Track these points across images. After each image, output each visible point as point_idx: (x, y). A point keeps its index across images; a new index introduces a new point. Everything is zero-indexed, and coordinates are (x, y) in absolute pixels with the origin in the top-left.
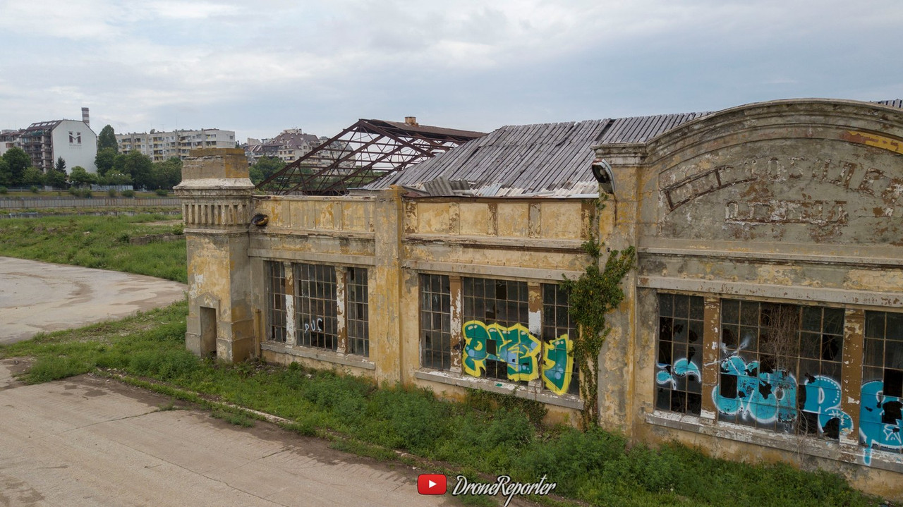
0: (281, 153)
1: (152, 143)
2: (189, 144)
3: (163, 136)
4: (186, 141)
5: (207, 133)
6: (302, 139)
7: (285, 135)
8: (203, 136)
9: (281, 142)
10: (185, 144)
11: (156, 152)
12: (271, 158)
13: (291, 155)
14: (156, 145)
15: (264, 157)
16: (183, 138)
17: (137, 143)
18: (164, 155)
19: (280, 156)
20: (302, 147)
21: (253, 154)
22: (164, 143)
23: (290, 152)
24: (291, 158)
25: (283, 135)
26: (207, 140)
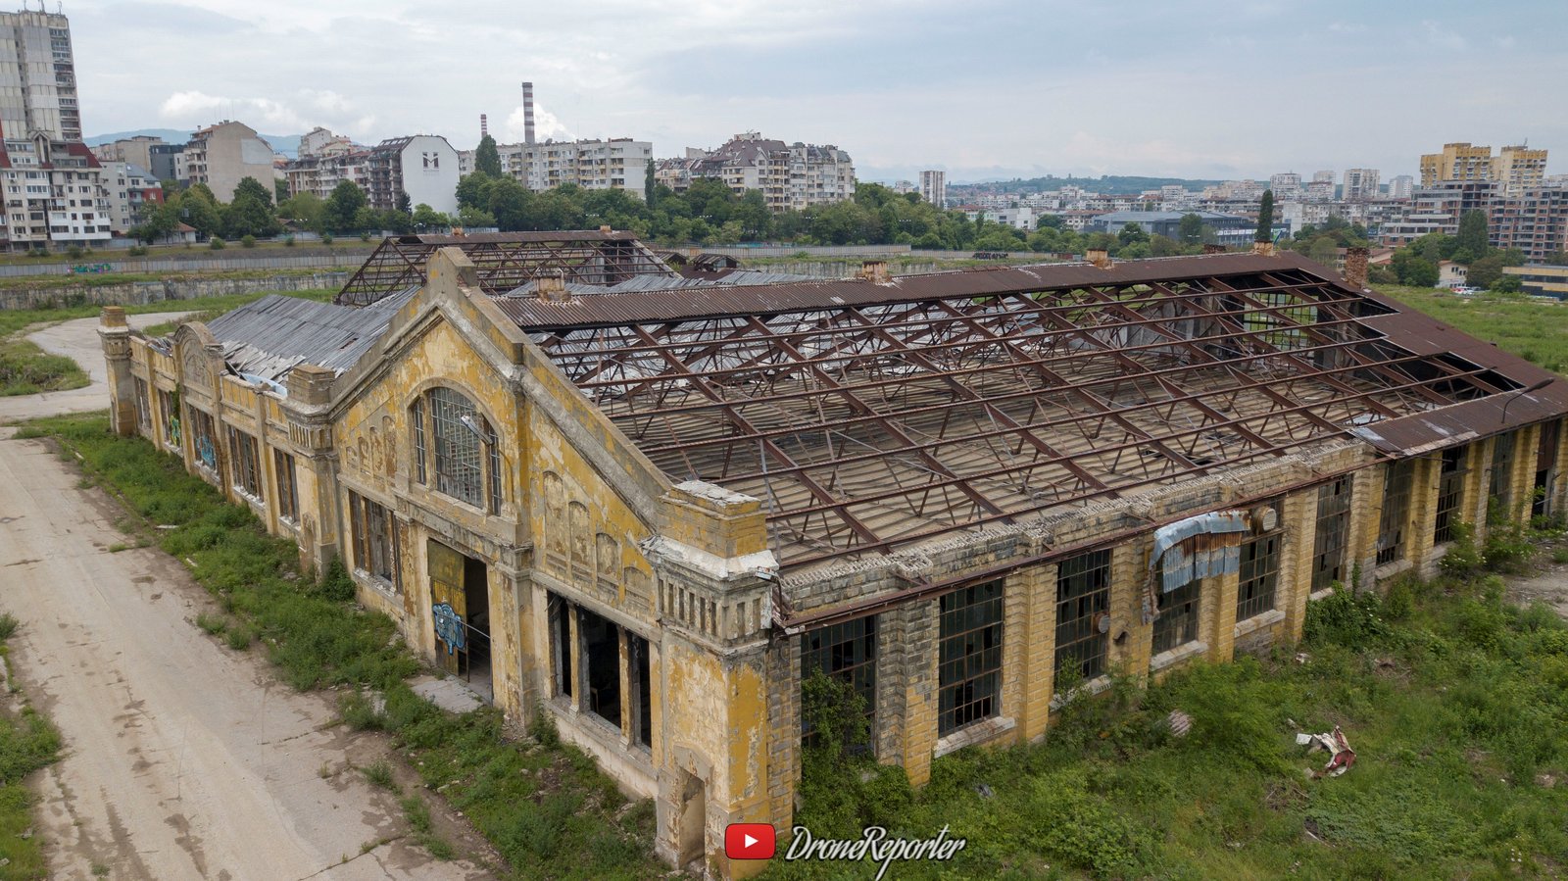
0: (725, 172)
1: (547, 160)
2: (590, 162)
3: (560, 149)
4: (586, 158)
5: (613, 145)
6: (759, 149)
7: (736, 144)
8: (607, 150)
9: (729, 154)
10: (585, 163)
11: (551, 173)
12: (712, 179)
13: (738, 176)
14: (551, 163)
15: (702, 178)
16: (583, 153)
17: (528, 160)
18: (560, 178)
19: (724, 177)
20: (756, 163)
21: (690, 173)
22: (560, 160)
23: (738, 172)
24: (739, 179)
25: (732, 143)
26: (613, 156)
